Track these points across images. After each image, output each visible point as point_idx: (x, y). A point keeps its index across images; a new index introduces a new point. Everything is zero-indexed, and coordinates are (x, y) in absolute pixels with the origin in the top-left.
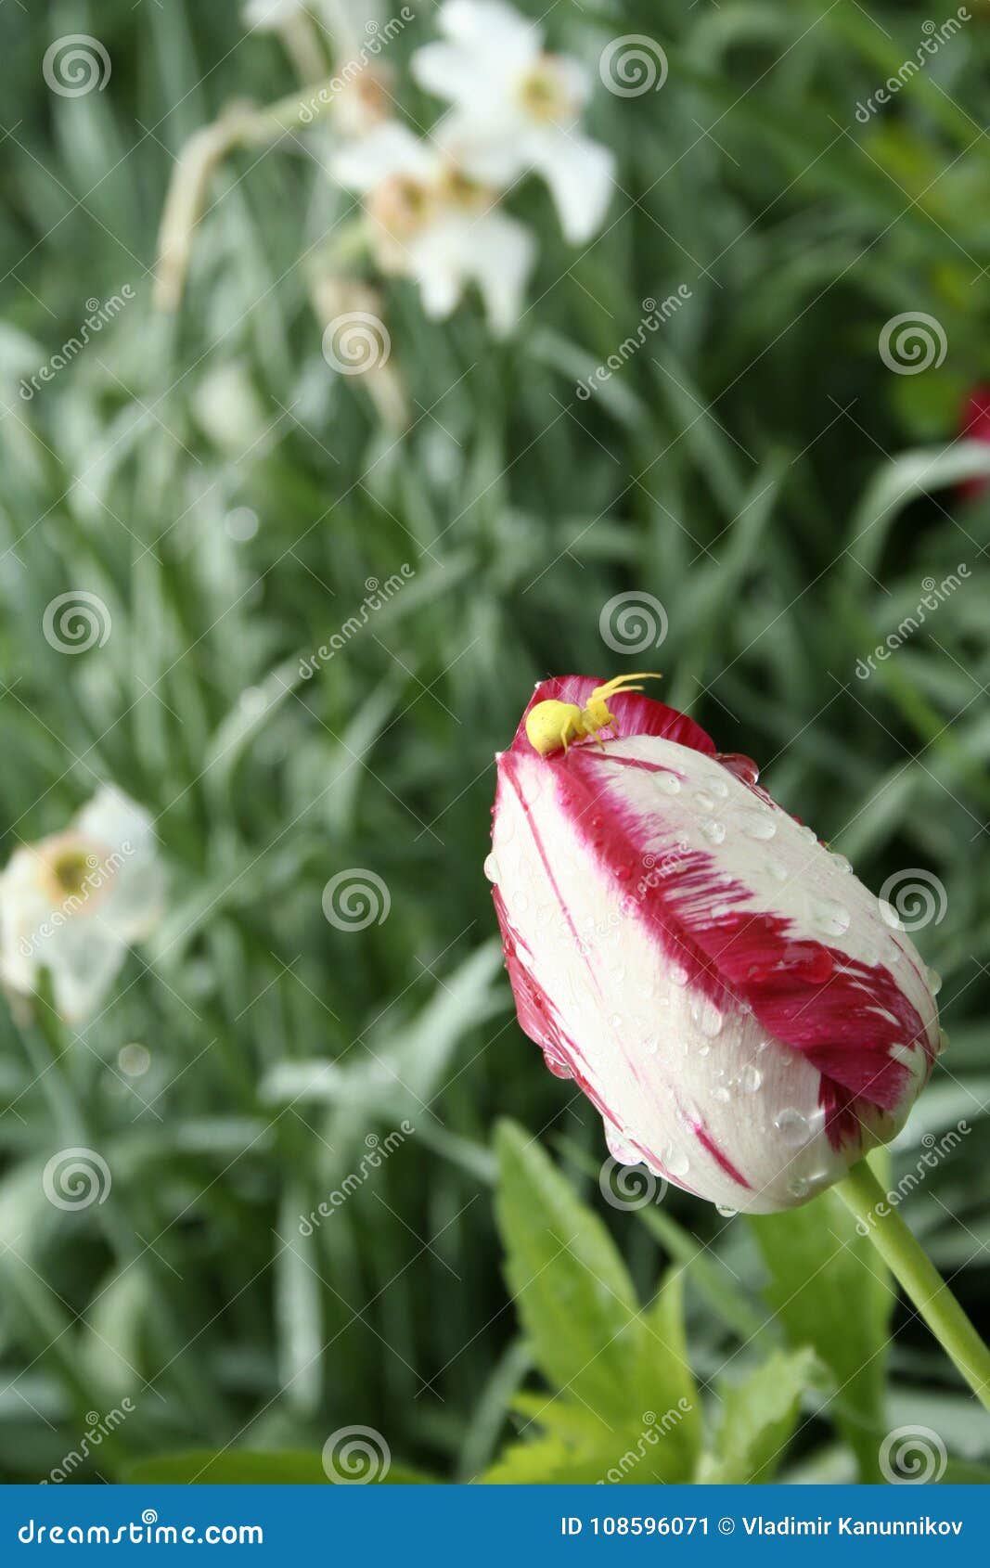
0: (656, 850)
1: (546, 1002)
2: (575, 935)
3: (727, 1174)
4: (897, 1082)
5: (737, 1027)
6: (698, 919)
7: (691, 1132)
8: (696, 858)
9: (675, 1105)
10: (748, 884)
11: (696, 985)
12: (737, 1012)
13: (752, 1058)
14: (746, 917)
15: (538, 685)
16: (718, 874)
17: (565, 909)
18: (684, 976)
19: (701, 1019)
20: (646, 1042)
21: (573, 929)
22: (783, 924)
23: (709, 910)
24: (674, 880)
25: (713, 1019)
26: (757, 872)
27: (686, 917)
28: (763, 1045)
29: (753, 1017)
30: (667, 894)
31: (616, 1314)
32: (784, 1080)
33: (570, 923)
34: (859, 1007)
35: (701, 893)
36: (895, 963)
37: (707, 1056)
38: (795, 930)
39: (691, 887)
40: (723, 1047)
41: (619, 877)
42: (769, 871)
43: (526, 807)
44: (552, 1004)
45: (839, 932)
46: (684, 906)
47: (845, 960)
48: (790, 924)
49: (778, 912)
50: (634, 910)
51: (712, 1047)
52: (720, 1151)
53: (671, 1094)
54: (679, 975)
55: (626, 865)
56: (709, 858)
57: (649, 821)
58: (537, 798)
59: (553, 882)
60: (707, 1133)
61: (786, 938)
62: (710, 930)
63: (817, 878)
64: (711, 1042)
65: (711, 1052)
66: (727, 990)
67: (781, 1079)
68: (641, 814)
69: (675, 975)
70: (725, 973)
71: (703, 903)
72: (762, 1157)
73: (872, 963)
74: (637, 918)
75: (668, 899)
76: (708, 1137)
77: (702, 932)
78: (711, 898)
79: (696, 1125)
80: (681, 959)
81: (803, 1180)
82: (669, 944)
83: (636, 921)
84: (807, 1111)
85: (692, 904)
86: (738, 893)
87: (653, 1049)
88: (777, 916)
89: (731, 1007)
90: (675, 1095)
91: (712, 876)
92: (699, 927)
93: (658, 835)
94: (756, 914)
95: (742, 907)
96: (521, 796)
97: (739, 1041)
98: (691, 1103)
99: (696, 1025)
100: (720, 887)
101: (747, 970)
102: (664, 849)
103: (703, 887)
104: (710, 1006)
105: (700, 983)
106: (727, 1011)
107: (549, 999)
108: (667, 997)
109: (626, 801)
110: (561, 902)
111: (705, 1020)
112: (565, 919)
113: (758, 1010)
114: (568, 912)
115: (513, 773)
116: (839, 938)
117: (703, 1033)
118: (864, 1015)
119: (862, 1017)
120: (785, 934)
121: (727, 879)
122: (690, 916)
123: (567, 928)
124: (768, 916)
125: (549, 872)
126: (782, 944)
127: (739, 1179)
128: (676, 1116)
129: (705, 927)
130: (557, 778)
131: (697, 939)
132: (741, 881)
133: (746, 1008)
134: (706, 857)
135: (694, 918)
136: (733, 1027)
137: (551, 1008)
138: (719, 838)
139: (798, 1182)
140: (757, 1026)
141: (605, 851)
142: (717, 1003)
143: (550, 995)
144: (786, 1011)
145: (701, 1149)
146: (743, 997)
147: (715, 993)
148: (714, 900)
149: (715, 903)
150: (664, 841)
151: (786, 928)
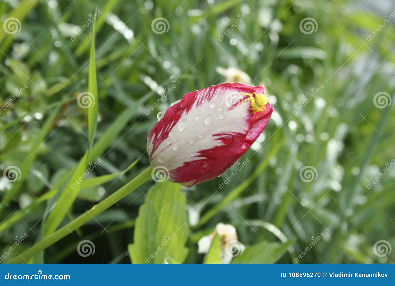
8: (211, 98)
10: (199, 107)
48: (187, 113)
56: (209, 101)
86: (199, 103)
91: (205, 99)
93: (220, 92)
95: (196, 102)
102: (217, 91)
103: (205, 96)
109: (231, 90)
120: (186, 110)
121: (203, 102)
148: (201, 97)
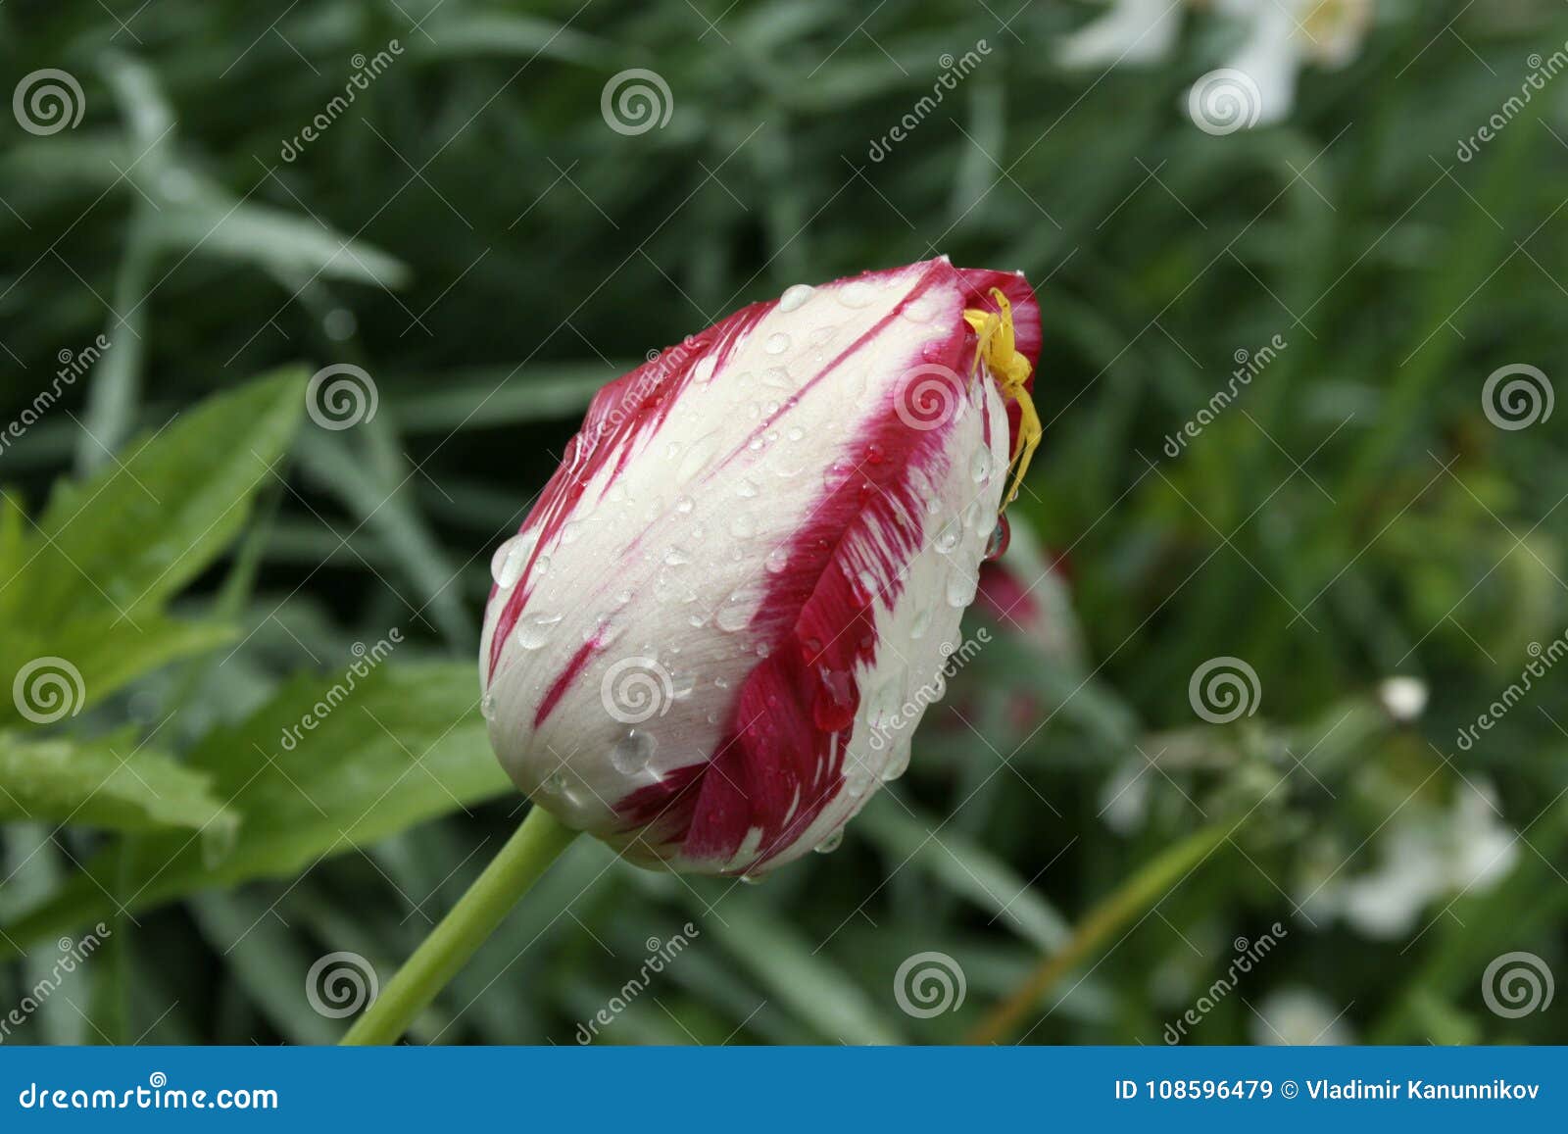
0: (913, 482)
1: (659, 414)
2: (769, 422)
3: (546, 696)
4: (718, 848)
5: (739, 649)
6: (853, 560)
7: (587, 637)
8: (915, 531)
9: (612, 610)
10: (901, 601)
11: (772, 585)
12: (756, 643)
13: (704, 679)
14: (869, 613)
15: (1020, 273)
16: (905, 563)
17: (795, 400)
18: (777, 567)
19: (733, 605)
20: (677, 549)
21: (775, 417)
22: (869, 657)
23: (866, 568)
24: (887, 515)
25: (736, 619)
26: (914, 604)
27: (851, 546)
28: (725, 685)
29: (752, 662)
30: (870, 514)
31: (142, 577)
32: (689, 724)
33: (782, 411)
34: (797, 778)
35: (882, 552)
36: (848, 795)
37: (691, 626)
38: (865, 670)
39: (884, 538)
40: (708, 642)
41: (867, 451)
42: (918, 618)
43: (898, 311)
44: (661, 422)
45: (871, 721)
46: (863, 539)
47: (844, 741)
48: (870, 665)
49: (880, 646)
50: (835, 483)
51: (704, 628)
52: (573, 681)
53: (624, 599)
54: (777, 561)
55: (885, 454)
56: (919, 546)
57: (941, 462)
58: (915, 322)
59: (822, 374)
60: (591, 656)
61: (855, 667)
62: (845, 577)
63: (920, 672)
64: (709, 625)
65: (697, 629)
66: (779, 621)
67: (690, 720)
68: (946, 451)
69: (775, 557)
70: (802, 614)
71: (871, 559)
72: (584, 729)
73: (846, 771)
74: (827, 489)
75: (864, 517)
76: (587, 660)
77: (840, 570)
78: (878, 564)
79: (597, 641)
80: (797, 557)
81: (564, 783)
82: (812, 536)
83: (821, 489)
84: (657, 763)
85: (866, 545)
86: (890, 593)
87: (673, 561)
88: (876, 646)
89: (759, 634)
90: (624, 606)
91: (901, 556)
92: (844, 563)
93: (930, 478)
94: (873, 623)
95: (877, 603)
96: (906, 301)
97: (719, 658)
98: (622, 627)
99: (723, 600)
100: (892, 571)
101: (812, 638)
102: (915, 491)
103: (887, 551)
104: (752, 609)
105: (776, 589)
106: (754, 631)
107: (664, 416)
108: (743, 557)
110: (802, 392)
111: (734, 611)
112: (783, 403)
113: (765, 667)
114: (792, 404)
115: (931, 282)
116: (866, 722)
117: (717, 613)
118: (790, 786)
119: (787, 783)
120: (859, 663)
121: (902, 575)
122: (853, 550)
123: (774, 410)
124: (874, 637)
125: (832, 366)
126: (847, 665)
127: (543, 712)
128: (598, 614)
129: (846, 571)
130: (950, 337)
131: (830, 567)
132: (903, 591)
133: (763, 651)
134: (918, 542)
135: (852, 554)
136: (737, 644)
137: (655, 422)
138: (940, 549)
139: (560, 779)
140: (744, 670)
141: (889, 424)
142: (759, 617)
143: (671, 415)
144: (773, 698)
145: (567, 657)
146: (776, 643)
147: (770, 610)
148: (877, 570)
149: (874, 572)
150: (925, 487)
151: (865, 662)
